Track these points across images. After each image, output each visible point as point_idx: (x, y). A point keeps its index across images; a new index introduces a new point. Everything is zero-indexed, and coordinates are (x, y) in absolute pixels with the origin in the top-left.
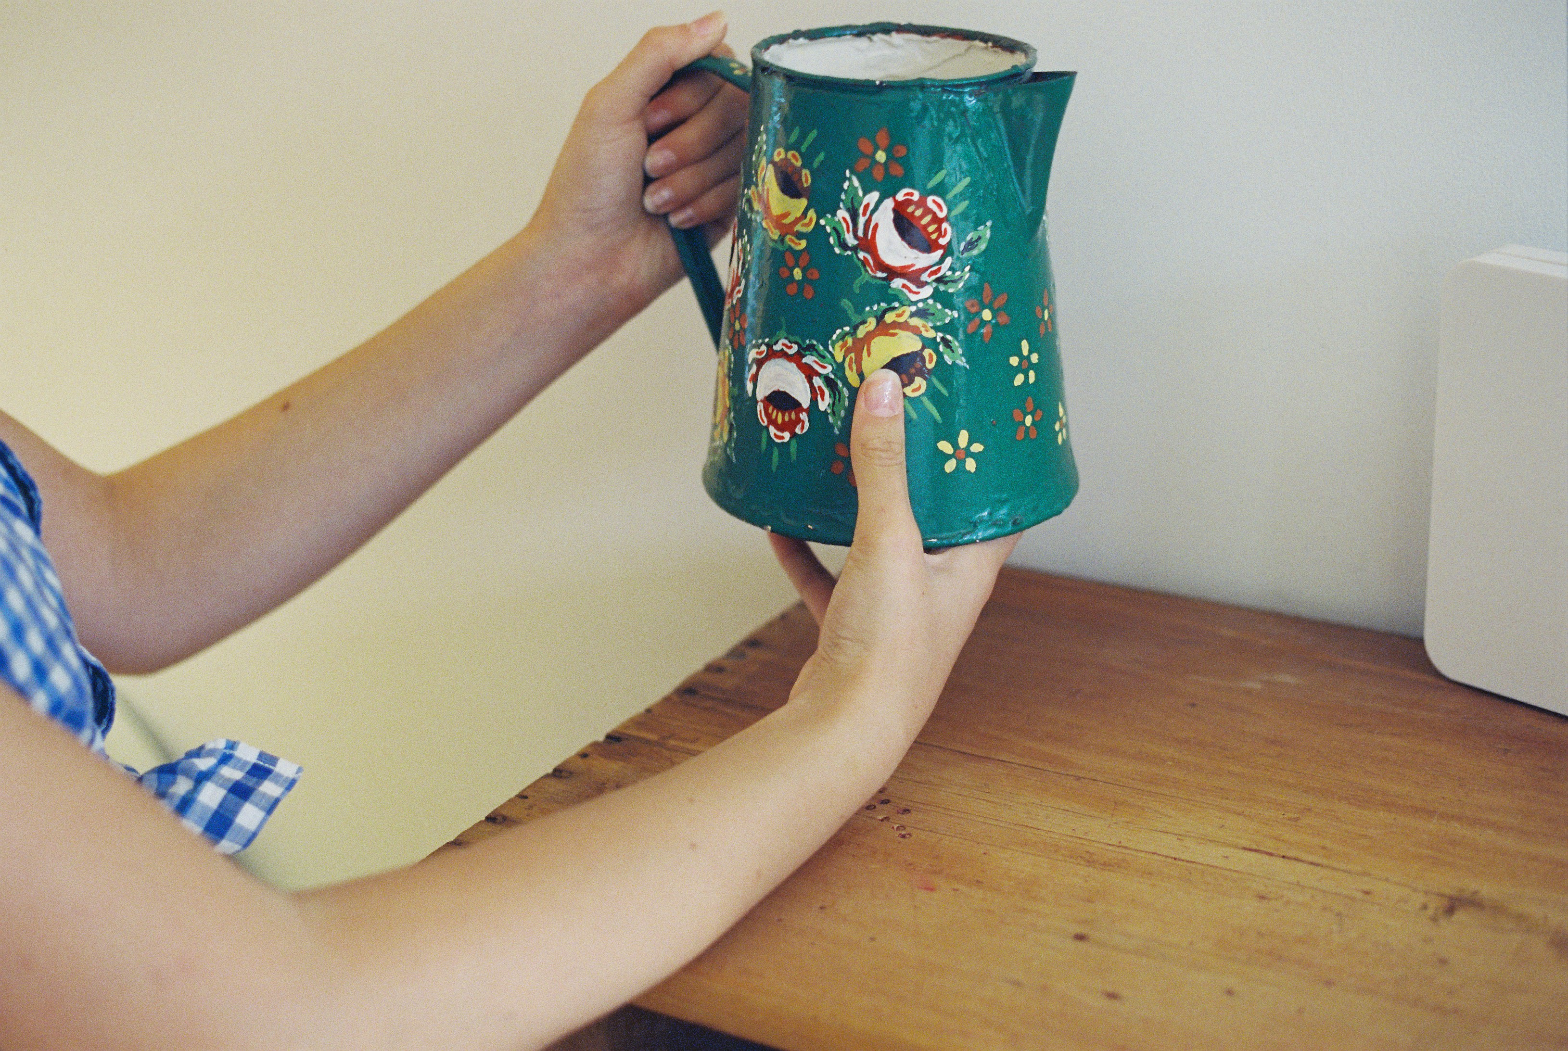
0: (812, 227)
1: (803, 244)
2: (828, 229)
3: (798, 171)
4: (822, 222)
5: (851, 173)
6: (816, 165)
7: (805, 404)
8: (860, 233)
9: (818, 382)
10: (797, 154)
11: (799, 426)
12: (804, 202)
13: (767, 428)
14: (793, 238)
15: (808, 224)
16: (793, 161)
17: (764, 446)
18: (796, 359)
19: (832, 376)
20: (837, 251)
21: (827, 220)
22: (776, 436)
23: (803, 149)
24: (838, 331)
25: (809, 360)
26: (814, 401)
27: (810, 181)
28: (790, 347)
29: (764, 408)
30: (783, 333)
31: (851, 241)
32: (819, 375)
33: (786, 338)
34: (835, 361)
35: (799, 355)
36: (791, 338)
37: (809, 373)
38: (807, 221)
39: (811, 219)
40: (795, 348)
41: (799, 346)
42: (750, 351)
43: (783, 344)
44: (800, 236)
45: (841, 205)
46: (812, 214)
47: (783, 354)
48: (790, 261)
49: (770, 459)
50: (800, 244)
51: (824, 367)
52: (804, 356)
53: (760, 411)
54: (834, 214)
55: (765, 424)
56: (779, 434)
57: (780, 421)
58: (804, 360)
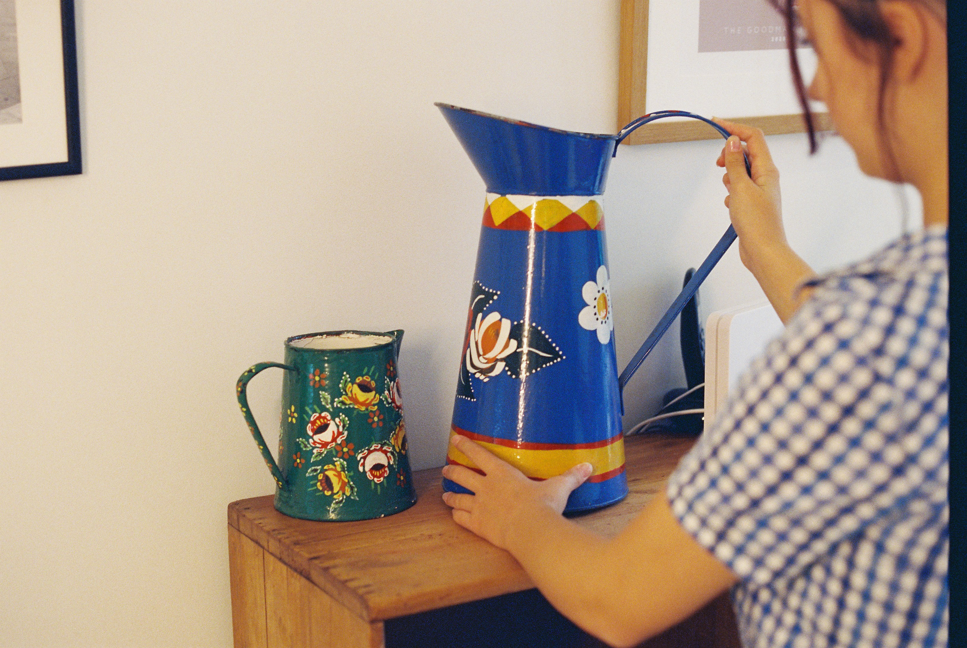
0: (378, 400)
1: (376, 407)
2: (383, 399)
3: (369, 382)
4: (381, 397)
5: (387, 377)
6: (376, 378)
7: (386, 465)
8: (392, 397)
9: (389, 454)
10: (368, 377)
11: (386, 473)
12: (374, 393)
13: (373, 480)
14: (372, 407)
15: (377, 400)
16: (367, 380)
17: (373, 486)
18: (381, 450)
19: (392, 451)
20: (387, 406)
21: (383, 397)
22: (378, 481)
23: (370, 374)
24: (392, 434)
25: (385, 448)
26: (389, 462)
27: (375, 384)
28: (378, 446)
29: (371, 473)
30: (374, 442)
31: (390, 401)
32: (389, 452)
33: (375, 444)
34: (392, 445)
35: (382, 447)
36: (377, 443)
37: (385, 452)
38: (376, 399)
39: (377, 398)
40: (380, 446)
41: (381, 444)
42: (358, 455)
43: (375, 446)
44: (374, 405)
45: (386, 389)
46: (377, 396)
47: (375, 450)
48: (372, 415)
49: (377, 490)
50: (375, 408)
51: (390, 449)
52: (383, 447)
53: (369, 475)
54: (384, 393)
55: (372, 478)
56: (379, 479)
57: (378, 474)
58: (384, 449)
